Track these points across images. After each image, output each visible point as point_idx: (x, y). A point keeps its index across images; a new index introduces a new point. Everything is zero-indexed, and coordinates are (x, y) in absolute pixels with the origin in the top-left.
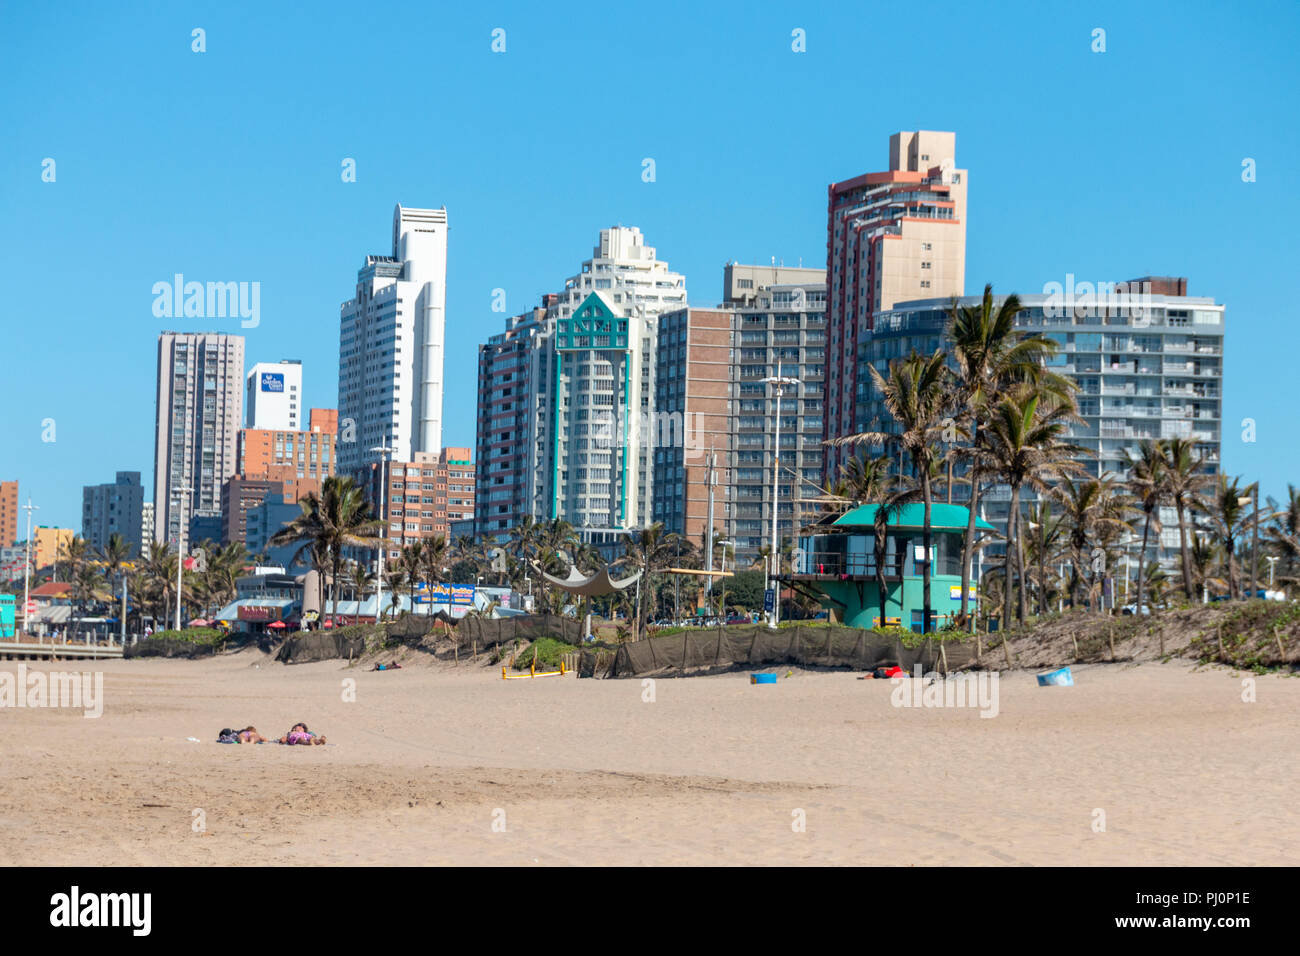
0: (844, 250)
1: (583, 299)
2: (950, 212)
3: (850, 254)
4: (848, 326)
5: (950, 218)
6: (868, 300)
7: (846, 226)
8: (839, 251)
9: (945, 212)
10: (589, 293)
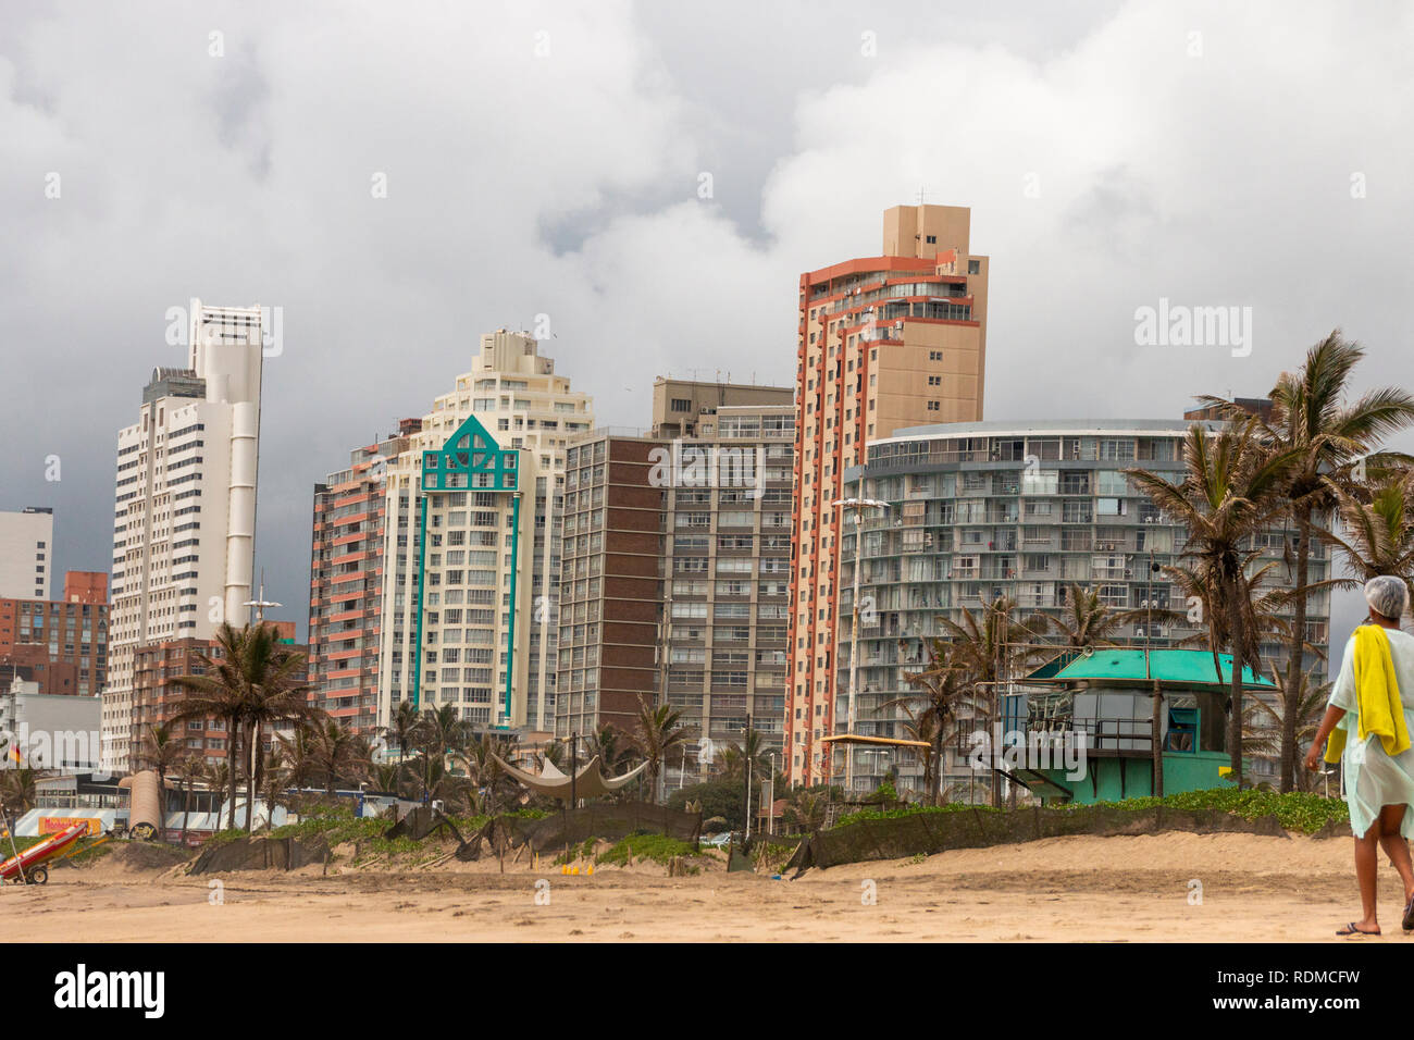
0: (823, 359)
1: (456, 427)
2: (967, 312)
3: (832, 365)
4: (828, 459)
5: (967, 319)
6: (858, 425)
7: (825, 328)
8: (816, 361)
9: (960, 311)
10: (466, 416)
